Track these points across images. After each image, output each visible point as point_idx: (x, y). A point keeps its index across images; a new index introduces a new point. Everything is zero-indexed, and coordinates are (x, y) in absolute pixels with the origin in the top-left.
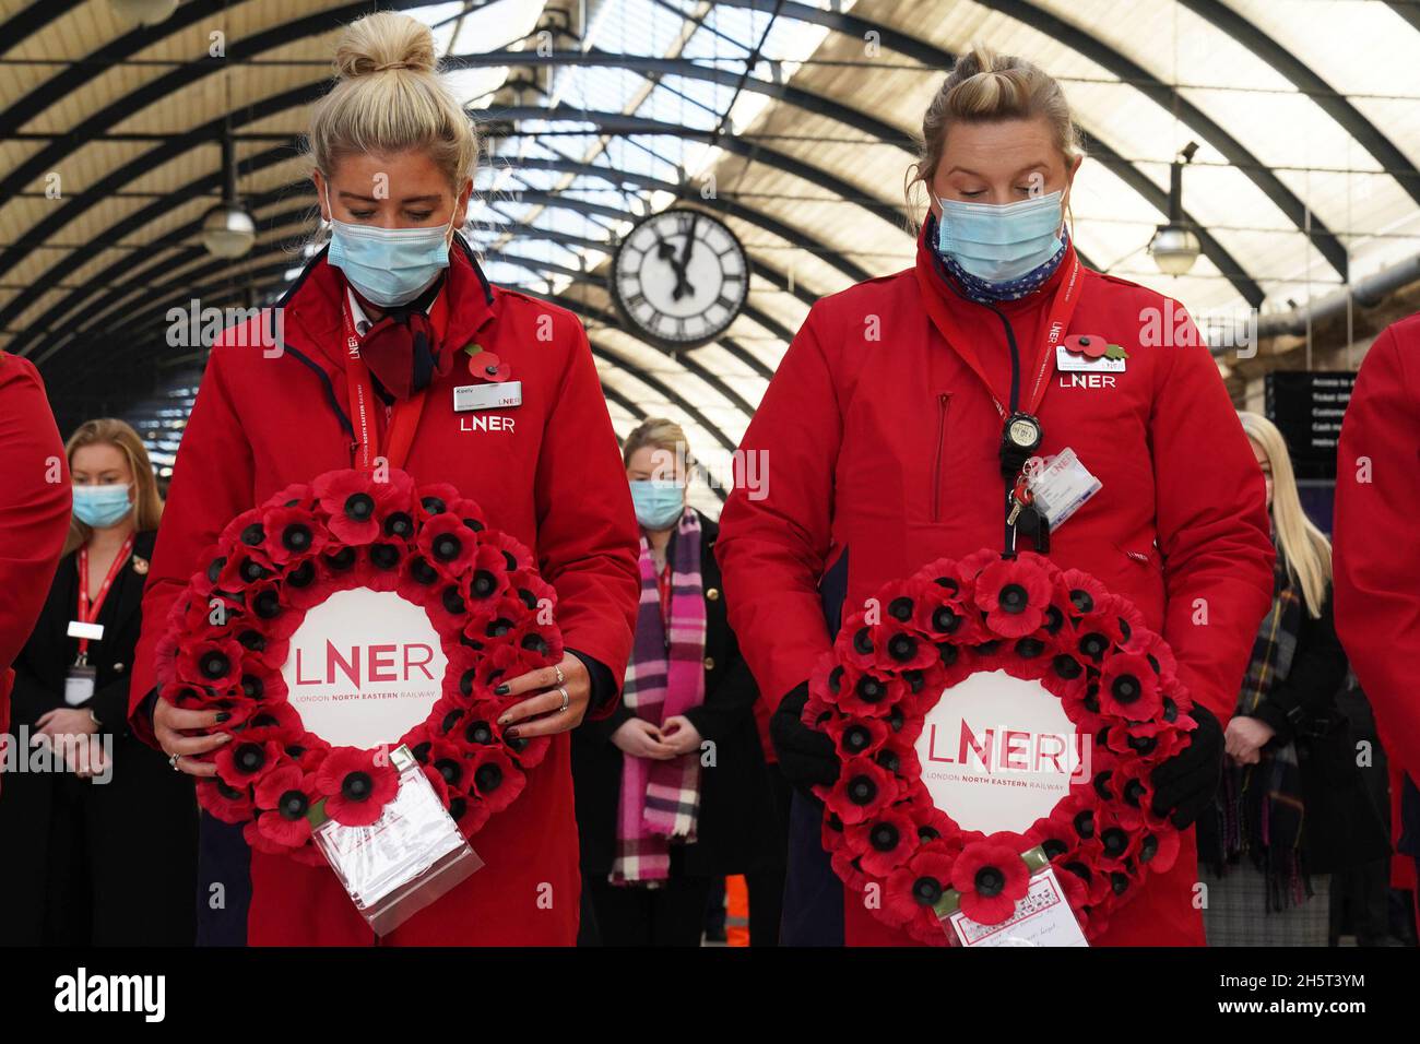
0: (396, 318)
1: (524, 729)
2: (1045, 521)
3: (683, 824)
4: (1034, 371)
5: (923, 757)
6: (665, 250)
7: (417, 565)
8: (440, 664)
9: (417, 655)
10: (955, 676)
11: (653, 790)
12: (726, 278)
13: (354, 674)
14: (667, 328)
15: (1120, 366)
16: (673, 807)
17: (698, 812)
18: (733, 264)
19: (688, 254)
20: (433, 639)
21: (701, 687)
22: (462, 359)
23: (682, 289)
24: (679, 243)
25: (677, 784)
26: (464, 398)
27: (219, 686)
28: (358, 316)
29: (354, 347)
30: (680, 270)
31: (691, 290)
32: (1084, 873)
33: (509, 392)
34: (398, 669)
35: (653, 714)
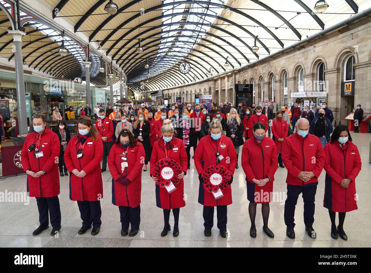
0: (168, 143)
1: (180, 178)
2: (220, 161)
3: (188, 144)
4: (219, 146)
5: (210, 180)
6: (183, 66)
7: (171, 166)
8: (173, 173)
9: (171, 172)
10: (213, 173)
11: (186, 141)
12: (188, 68)
13: (166, 174)
14: (184, 72)
15: (225, 146)
16: (187, 142)
17: (189, 142)
18: (189, 67)
19: (185, 66)
20: (172, 171)
21: (189, 133)
22: (173, 146)
23: (185, 69)
24: (184, 65)
25: (188, 140)
26: (174, 149)
27: (157, 176)
28: (165, 143)
29: (165, 145)
30: (185, 67)
31: (186, 69)
32: (223, 189)
33: (177, 149)
34: (170, 173)
35: (185, 135)
